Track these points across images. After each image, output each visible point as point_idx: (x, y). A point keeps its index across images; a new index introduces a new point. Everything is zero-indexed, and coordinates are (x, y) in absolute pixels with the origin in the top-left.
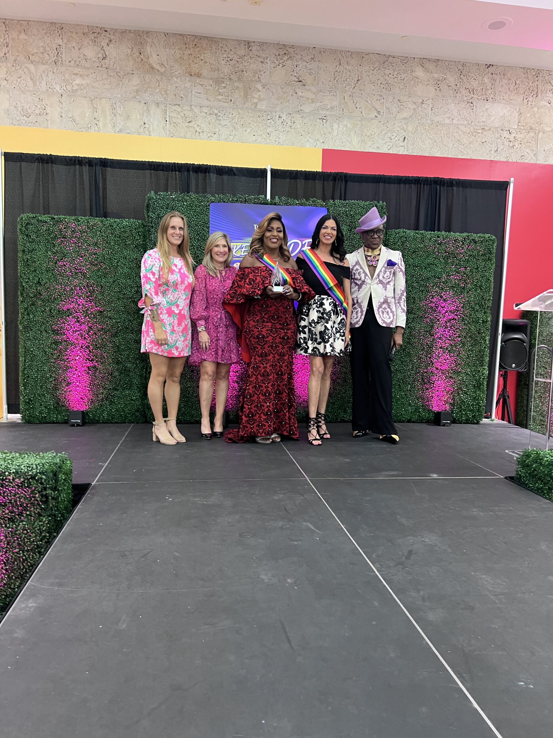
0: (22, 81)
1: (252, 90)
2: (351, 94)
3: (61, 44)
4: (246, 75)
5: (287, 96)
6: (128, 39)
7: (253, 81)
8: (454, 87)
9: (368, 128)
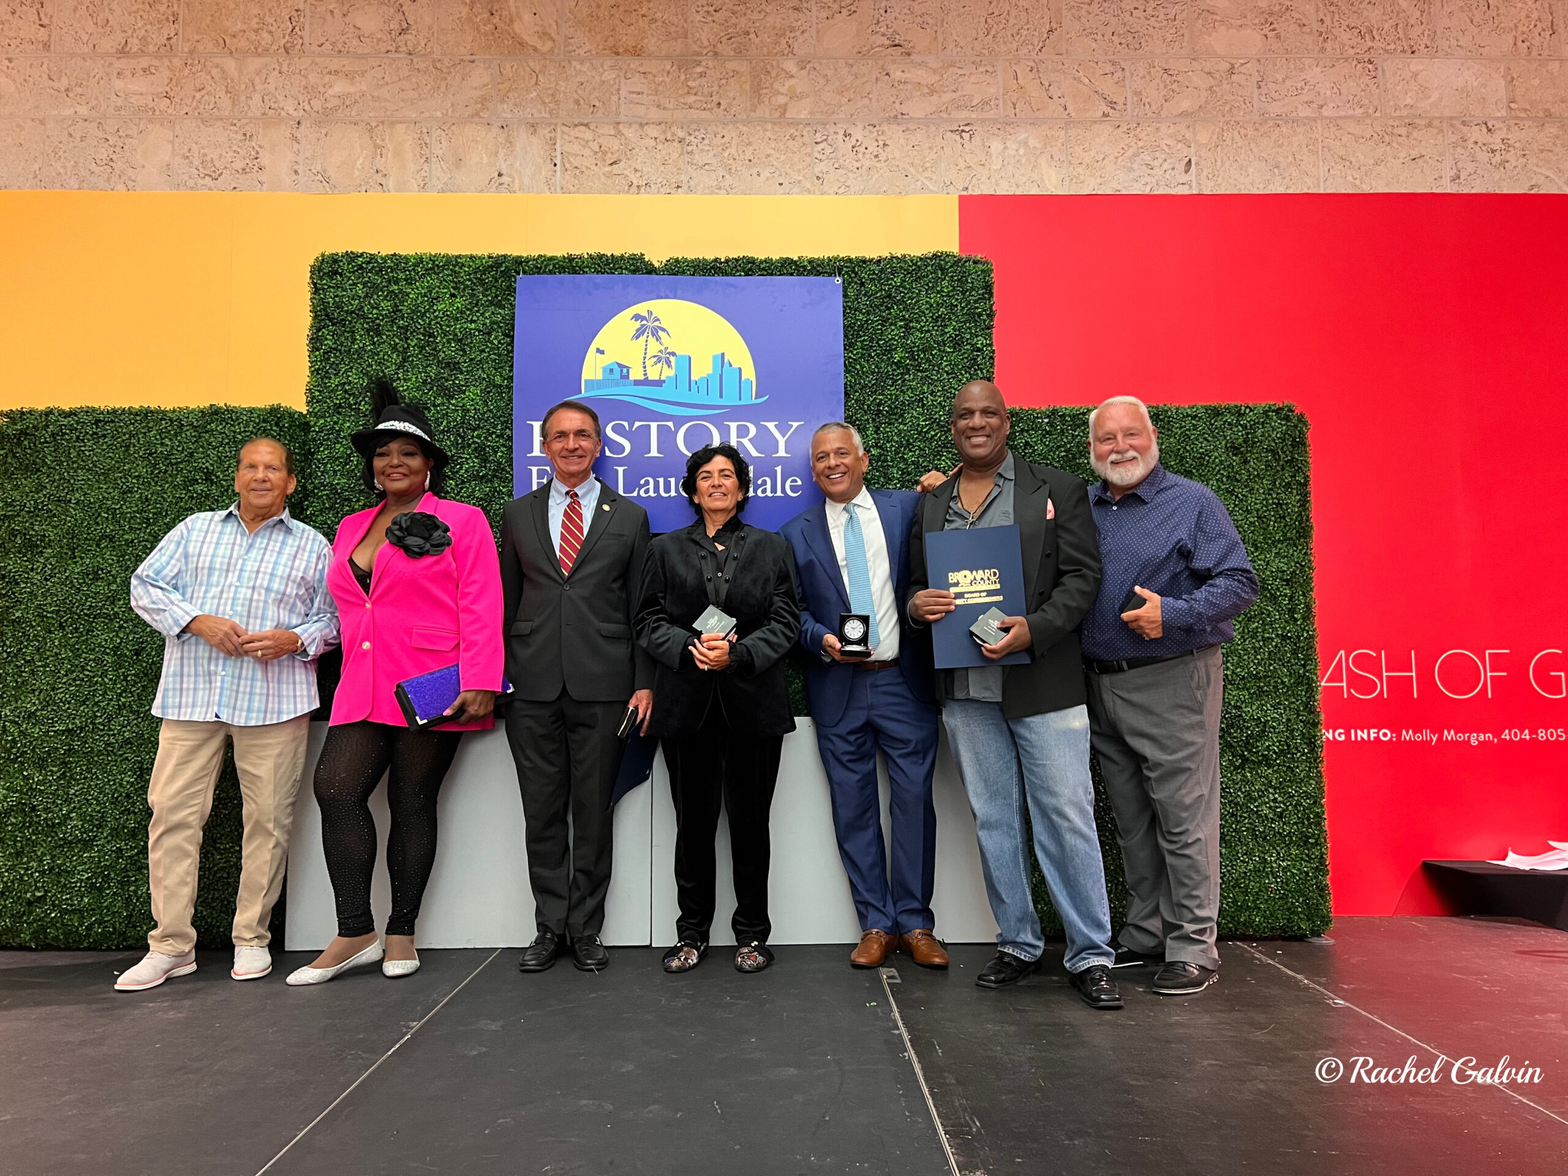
0: (206, 97)
1: (774, 75)
2: (1033, 64)
3: (301, 7)
4: (757, 41)
5: (863, 84)
7: (775, 55)
8: (1316, 26)
9: (1086, 146)
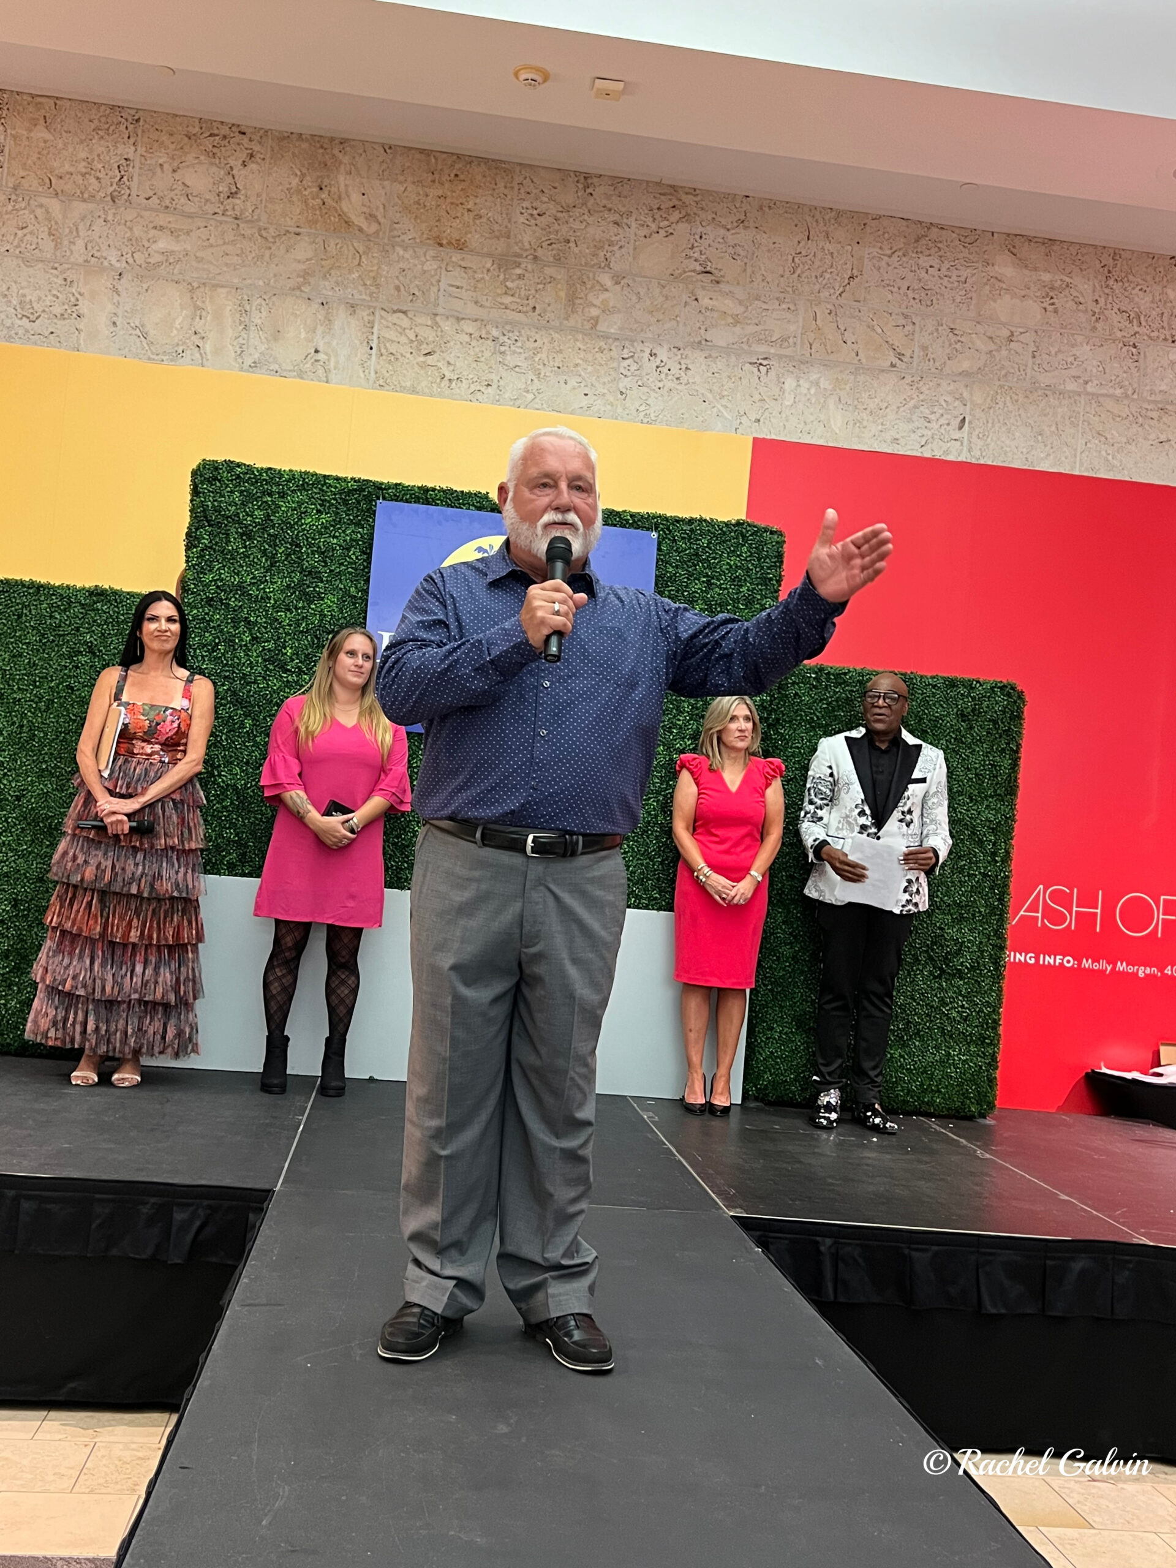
0: (28, 237)
2: (832, 308)
3: (131, 156)
4: (576, 250)
5: (672, 306)
6: (294, 154)
7: (592, 266)
8: (1091, 305)
9: (872, 392)
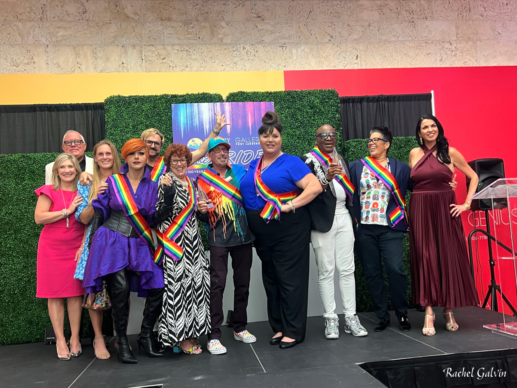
0: (12, 37)
1: (218, 27)
2: (305, 23)
3: (45, 3)
4: (211, 15)
5: (249, 30)
7: (218, 20)
8: (395, 10)
9: (324, 51)
